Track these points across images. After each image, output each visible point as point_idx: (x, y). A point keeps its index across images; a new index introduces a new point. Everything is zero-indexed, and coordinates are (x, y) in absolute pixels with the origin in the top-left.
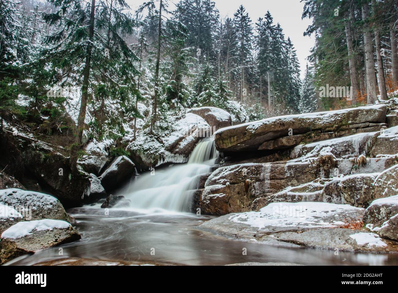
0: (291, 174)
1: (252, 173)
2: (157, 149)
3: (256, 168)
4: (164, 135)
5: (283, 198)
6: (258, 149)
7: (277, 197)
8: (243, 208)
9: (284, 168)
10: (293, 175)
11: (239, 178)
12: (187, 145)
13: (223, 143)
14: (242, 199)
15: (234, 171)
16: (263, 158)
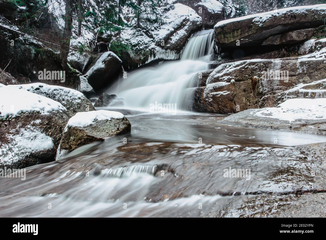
0: (303, 71)
1: (260, 70)
2: (147, 44)
3: (265, 64)
4: (153, 28)
5: (295, 95)
6: (262, 45)
7: (288, 95)
8: (250, 105)
9: (295, 64)
10: (305, 72)
11: (245, 74)
12: (179, 40)
13: (225, 37)
14: (248, 97)
15: (239, 67)
16: (266, 54)
